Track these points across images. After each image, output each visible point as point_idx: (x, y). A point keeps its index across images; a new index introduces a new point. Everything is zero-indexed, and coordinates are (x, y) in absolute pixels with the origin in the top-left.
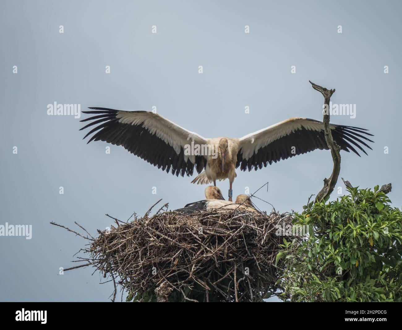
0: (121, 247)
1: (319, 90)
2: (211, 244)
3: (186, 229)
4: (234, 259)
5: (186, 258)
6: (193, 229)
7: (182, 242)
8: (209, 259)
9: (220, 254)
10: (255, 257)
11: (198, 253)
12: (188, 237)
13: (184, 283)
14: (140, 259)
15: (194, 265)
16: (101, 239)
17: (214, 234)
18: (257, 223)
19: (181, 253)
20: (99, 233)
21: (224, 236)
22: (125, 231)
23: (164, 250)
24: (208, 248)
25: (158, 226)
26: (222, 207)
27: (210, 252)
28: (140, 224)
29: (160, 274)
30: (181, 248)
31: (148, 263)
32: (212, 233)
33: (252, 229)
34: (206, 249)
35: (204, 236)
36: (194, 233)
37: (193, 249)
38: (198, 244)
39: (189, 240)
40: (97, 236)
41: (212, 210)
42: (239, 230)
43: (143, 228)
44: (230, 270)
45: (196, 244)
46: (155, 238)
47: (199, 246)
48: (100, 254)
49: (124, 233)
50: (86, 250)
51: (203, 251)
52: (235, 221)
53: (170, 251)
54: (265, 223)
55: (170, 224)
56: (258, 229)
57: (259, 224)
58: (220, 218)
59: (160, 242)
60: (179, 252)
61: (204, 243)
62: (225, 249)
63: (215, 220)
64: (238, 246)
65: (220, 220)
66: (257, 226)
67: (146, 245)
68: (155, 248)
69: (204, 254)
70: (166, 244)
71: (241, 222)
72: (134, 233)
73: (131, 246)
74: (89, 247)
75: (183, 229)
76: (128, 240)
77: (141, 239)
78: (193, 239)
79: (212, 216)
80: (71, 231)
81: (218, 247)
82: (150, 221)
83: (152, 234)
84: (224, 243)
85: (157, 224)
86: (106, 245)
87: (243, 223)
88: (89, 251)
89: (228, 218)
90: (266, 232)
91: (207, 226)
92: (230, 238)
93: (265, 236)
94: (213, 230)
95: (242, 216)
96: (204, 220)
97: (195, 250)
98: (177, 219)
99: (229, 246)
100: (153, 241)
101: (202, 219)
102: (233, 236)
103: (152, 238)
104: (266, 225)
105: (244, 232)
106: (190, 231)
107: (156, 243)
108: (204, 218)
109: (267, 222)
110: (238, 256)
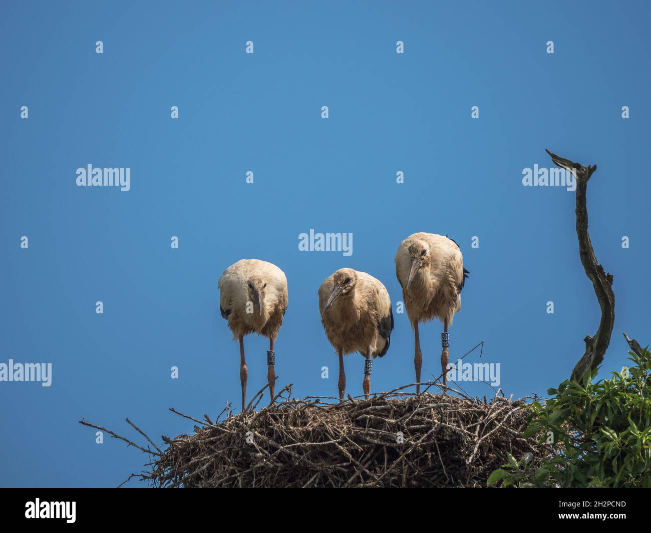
0: (207, 468)
1: (564, 167)
2: (376, 463)
3: (325, 435)
6: (337, 435)
7: (318, 458)
9: (394, 481)
11: (350, 481)
12: (329, 449)
16: (171, 454)
17: (379, 443)
18: (463, 420)
19: (317, 481)
20: (166, 443)
21: (398, 448)
22: (212, 439)
23: (285, 475)
24: (367, 471)
25: (272, 429)
26: (396, 390)
27: (372, 478)
28: (237, 425)
30: (316, 471)
32: (376, 441)
33: (454, 432)
34: (364, 473)
35: (358, 448)
36: (339, 443)
37: (342, 474)
38: (348, 464)
39: (331, 455)
40: (165, 448)
41: (375, 397)
42: (426, 435)
43: (244, 434)
45: (345, 464)
46: (266, 452)
47: (351, 467)
48: (169, 482)
49: (212, 443)
51: (358, 477)
52: (419, 418)
54: (481, 420)
55: (295, 425)
56: (465, 431)
57: (468, 423)
58: (392, 412)
59: (275, 460)
60: (312, 479)
61: (360, 462)
62: (402, 472)
63: (380, 415)
64: (428, 464)
65: (391, 415)
66: (462, 427)
67: (251, 466)
68: (266, 471)
69: (360, 482)
70: (287, 465)
71: (431, 419)
72: (228, 443)
73: (224, 468)
74: (150, 469)
75: (321, 434)
76: (216, 457)
77: (242, 454)
78: (340, 453)
79: (375, 409)
80: (119, 438)
81: (388, 468)
82: (255, 420)
83: (260, 444)
84: (398, 460)
85: (270, 425)
86: (180, 466)
87: (436, 421)
88: (149, 478)
89: (406, 411)
90: (479, 439)
91: (365, 428)
92: (410, 451)
93: (477, 445)
94: (378, 435)
95: (433, 407)
96: (360, 417)
97: (344, 475)
98: (309, 415)
99: (410, 466)
100: (262, 458)
101: (356, 414)
102: (415, 448)
103: (261, 454)
104: (480, 424)
105: (438, 440)
106: (332, 439)
107: (268, 463)
108: (359, 411)
109: (484, 418)
110: (431, 484)
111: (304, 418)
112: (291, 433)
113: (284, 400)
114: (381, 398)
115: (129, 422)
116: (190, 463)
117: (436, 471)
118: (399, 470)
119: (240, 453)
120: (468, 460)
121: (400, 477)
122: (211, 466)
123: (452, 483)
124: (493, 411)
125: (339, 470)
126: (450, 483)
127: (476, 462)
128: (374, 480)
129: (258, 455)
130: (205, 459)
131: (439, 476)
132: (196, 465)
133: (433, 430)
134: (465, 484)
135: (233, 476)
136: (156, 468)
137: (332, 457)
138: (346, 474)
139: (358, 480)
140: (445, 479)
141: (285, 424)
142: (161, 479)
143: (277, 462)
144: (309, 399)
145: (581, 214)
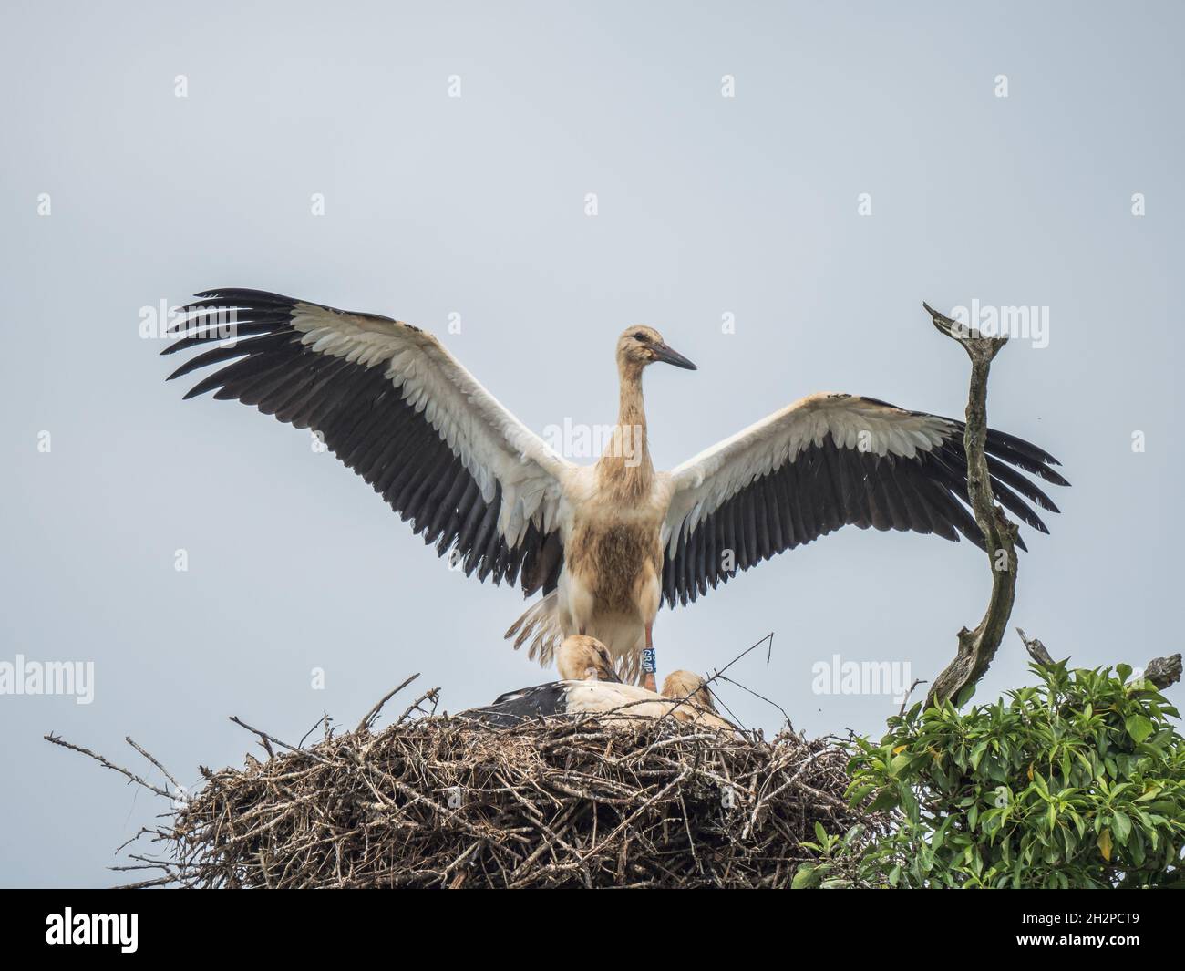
0: (275, 826)
1: (953, 334)
2: (575, 831)
3: (494, 778)
4: (651, 883)
5: (489, 872)
6: (518, 779)
7: (478, 818)
8: (565, 878)
9: (605, 863)
10: (719, 881)
11: (530, 859)
12: (499, 803)
14: (337, 869)
16: (210, 799)
17: (586, 796)
18: (729, 766)
19: (475, 856)
20: (206, 779)
21: (619, 806)
22: (290, 775)
23: (417, 844)
24: (563, 843)
25: (403, 764)
26: (618, 708)
27: (572, 856)
28: (343, 754)
30: (474, 840)
31: (363, 885)
32: (580, 793)
33: (714, 787)
34: (557, 846)
35: (553, 803)
36: (521, 792)
37: (515, 845)
38: (530, 829)
39: (502, 812)
40: (196, 788)
41: (584, 718)
42: (668, 786)
43: (353, 769)
45: (525, 829)
46: (391, 801)
47: (536, 835)
48: (204, 847)
49: (289, 781)
50: (159, 832)
51: (547, 853)
52: (656, 757)
53: (437, 846)
54: (759, 768)
55: (441, 757)
56: (733, 786)
57: (739, 770)
58: (610, 745)
59: (405, 817)
60: (467, 852)
61: (552, 826)
62: (621, 849)
63: (592, 750)
64: (664, 839)
65: (608, 751)
66: (729, 778)
67: (360, 824)
68: (387, 834)
69: (550, 862)
70: (424, 825)
71: (677, 760)
72: (320, 784)
73: (311, 826)
74: (170, 823)
75: (485, 775)
76: (297, 806)
77: (343, 805)
78: (520, 809)
79: (584, 739)
80: (114, 768)
81: (598, 842)
82: (374, 746)
83: (382, 787)
84: (618, 829)
85: (397, 755)
86: (226, 820)
87: (685, 765)
88: (169, 837)
89: (634, 745)
91: (564, 769)
92: (639, 812)
94: (584, 783)
95: (681, 742)
96: (557, 750)
97: (522, 849)
98: (467, 742)
99: (636, 841)
100: (384, 812)
101: (548, 745)
102: (648, 808)
103: (382, 803)
104: (759, 774)
105: (686, 796)
106: (507, 785)
107: (394, 820)
108: (555, 741)
109: (764, 765)
110: (665, 873)
111: (457, 747)
112: (435, 771)
113: (426, 715)
114: (594, 720)
115: (130, 742)
117: (677, 850)
118: (617, 845)
119: (340, 802)
121: (616, 857)
122: (285, 822)
123: (700, 873)
125: (513, 840)
126: (697, 873)
128: (576, 859)
129: (376, 806)
132: (256, 821)
134: (722, 876)
135: (326, 841)
136: (181, 821)
137: (503, 816)
138: (525, 847)
139: (545, 858)
141: (425, 756)
142: (190, 841)
143: (408, 819)
145: (976, 418)
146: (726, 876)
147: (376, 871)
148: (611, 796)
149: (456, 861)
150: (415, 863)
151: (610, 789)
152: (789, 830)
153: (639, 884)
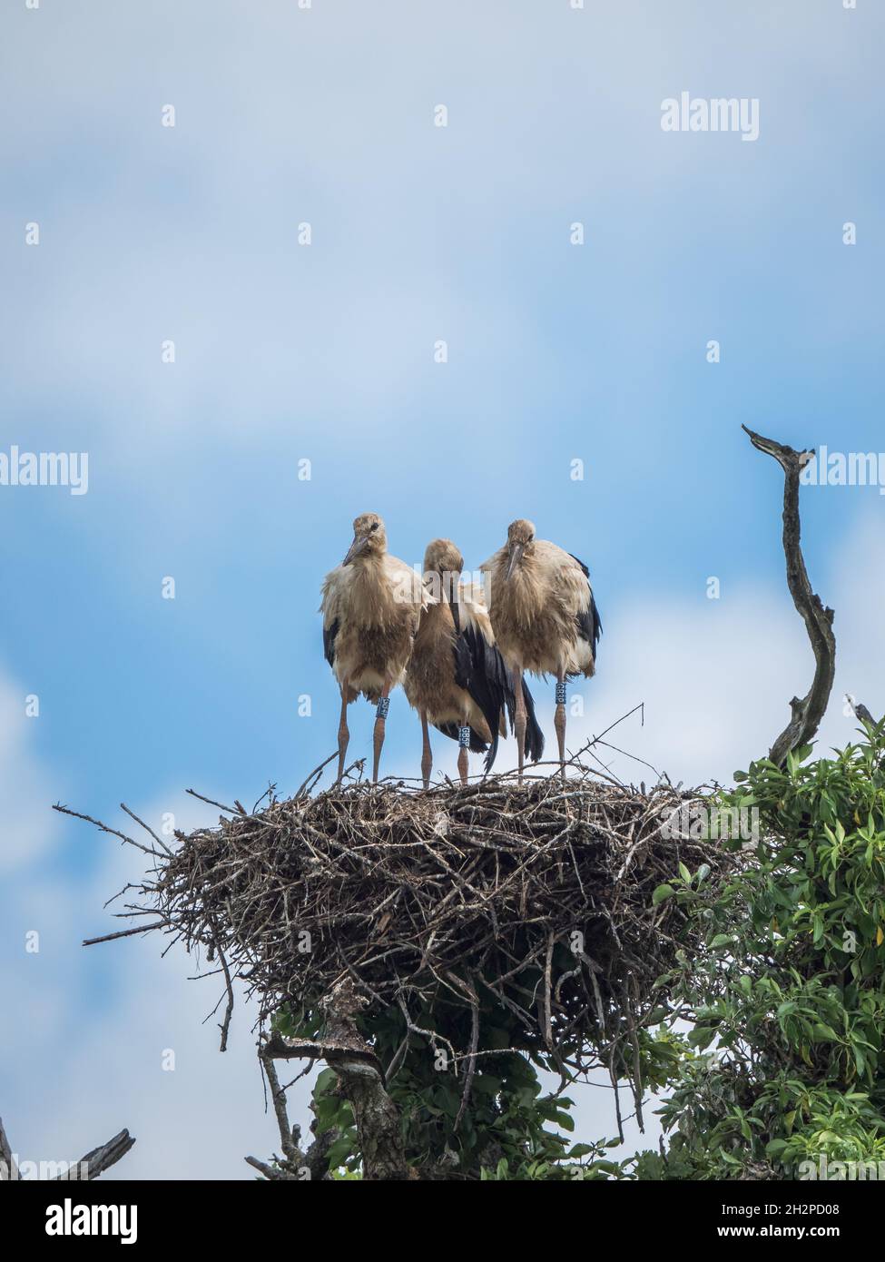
0: (238, 878)
1: (769, 451)
2: (483, 875)
3: (411, 834)
4: (549, 917)
5: (412, 913)
6: (429, 834)
7: (399, 867)
8: (473, 916)
9: (508, 902)
10: (608, 914)
11: (445, 900)
12: (416, 854)
13: (409, 982)
14: (285, 914)
15: (433, 934)
16: (186, 856)
17: (489, 846)
18: (610, 816)
19: (397, 900)
20: (180, 840)
21: (517, 854)
22: (246, 835)
24: (471, 887)
25: (335, 824)
26: (514, 771)
27: (478, 897)
28: (284, 817)
29: (340, 957)
30: (398, 885)
32: (484, 844)
33: (597, 834)
34: (465, 890)
35: (458, 854)
36: (431, 845)
37: (433, 890)
38: (443, 876)
39: (419, 862)
40: (176, 847)
41: (485, 780)
42: (556, 837)
43: (292, 830)
44: (538, 950)
45: (438, 876)
46: (325, 856)
47: (447, 881)
48: (182, 897)
49: (246, 841)
50: (143, 886)
51: (457, 896)
52: (547, 812)
53: (369, 892)
54: (635, 818)
55: (367, 817)
56: (614, 833)
57: (618, 820)
58: (508, 802)
59: (338, 869)
60: (390, 897)
61: (460, 873)
62: (520, 889)
63: (491, 807)
64: (559, 879)
65: (506, 807)
66: (610, 827)
67: (302, 875)
68: (323, 884)
69: (460, 903)
70: (354, 875)
71: (565, 813)
72: (270, 842)
73: (263, 878)
74: (154, 877)
75: (402, 832)
76: (252, 861)
77: (290, 859)
78: (432, 860)
79: (484, 798)
80: (111, 831)
81: (500, 884)
82: (310, 809)
83: (317, 844)
84: (516, 872)
85: (331, 817)
86: (198, 874)
87: (572, 817)
88: (152, 890)
89: (528, 801)
90: (634, 843)
91: (468, 823)
92: (533, 858)
93: (631, 854)
94: (487, 835)
95: (568, 797)
96: (463, 808)
97: (437, 893)
98: (389, 803)
99: (532, 882)
100: (319, 865)
101: (456, 804)
102: (540, 854)
103: (317, 858)
104: (635, 823)
105: (574, 843)
106: (421, 840)
107: (327, 872)
108: (461, 800)
109: (641, 814)
110: (562, 908)
111: (380, 808)
112: (361, 829)
113: (353, 782)
114: (493, 782)
115: (124, 808)
116: (214, 869)
117: (570, 889)
118: (516, 887)
119: (287, 857)
120: (617, 874)
121: (517, 897)
122: (244, 875)
123: (592, 907)
124: (654, 805)
125: (429, 885)
126: (590, 907)
127: (628, 879)
128: (481, 900)
129: (313, 860)
130: (236, 865)
131: (575, 896)
132: (223, 873)
133: (568, 829)
134: (610, 909)
135: (276, 890)
136: (164, 876)
137: (419, 865)
138: (439, 891)
139: (456, 900)
140: (582, 902)
141: (353, 817)
142: (170, 892)
143: (342, 871)
144: (389, 781)
145: (791, 521)
146: (614, 909)
147: (318, 915)
148: (510, 846)
149: (382, 905)
150: (349, 906)
151: (510, 840)
152: (666, 867)
153: (538, 919)
